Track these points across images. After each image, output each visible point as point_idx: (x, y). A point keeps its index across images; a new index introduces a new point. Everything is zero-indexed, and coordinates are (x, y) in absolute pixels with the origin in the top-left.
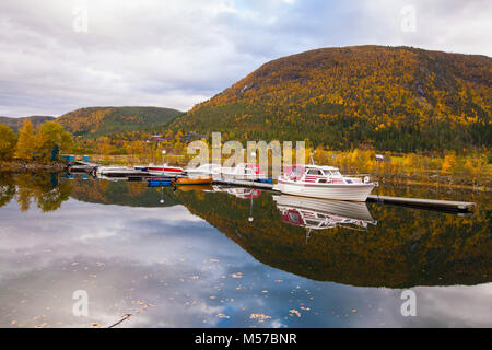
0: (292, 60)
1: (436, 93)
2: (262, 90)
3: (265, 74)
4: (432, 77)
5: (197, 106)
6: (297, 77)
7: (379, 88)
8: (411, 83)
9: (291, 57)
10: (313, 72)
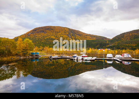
0: (42, 28)
1: (73, 37)
2: (35, 34)
3: (35, 31)
4: (71, 34)
5: (16, 37)
6: (43, 32)
7: (62, 35)
8: (68, 35)
9: (42, 27)
10: (47, 31)
